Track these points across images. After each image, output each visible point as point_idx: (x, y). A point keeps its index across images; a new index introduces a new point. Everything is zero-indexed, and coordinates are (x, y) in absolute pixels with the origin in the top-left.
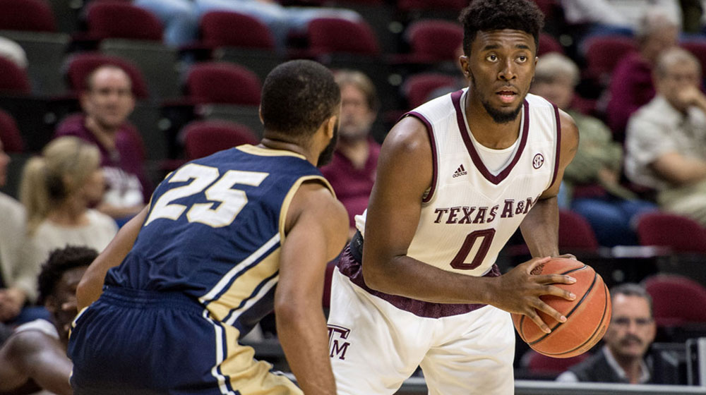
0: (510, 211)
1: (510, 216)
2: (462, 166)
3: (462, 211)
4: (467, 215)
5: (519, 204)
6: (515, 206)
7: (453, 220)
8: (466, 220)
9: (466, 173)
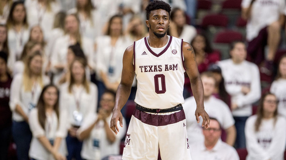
0: (167, 68)
1: (168, 70)
2: (145, 52)
3: (148, 67)
4: (151, 68)
5: (170, 66)
6: (169, 67)
7: (146, 71)
8: (151, 71)
9: (147, 54)
